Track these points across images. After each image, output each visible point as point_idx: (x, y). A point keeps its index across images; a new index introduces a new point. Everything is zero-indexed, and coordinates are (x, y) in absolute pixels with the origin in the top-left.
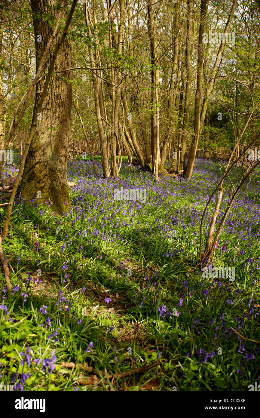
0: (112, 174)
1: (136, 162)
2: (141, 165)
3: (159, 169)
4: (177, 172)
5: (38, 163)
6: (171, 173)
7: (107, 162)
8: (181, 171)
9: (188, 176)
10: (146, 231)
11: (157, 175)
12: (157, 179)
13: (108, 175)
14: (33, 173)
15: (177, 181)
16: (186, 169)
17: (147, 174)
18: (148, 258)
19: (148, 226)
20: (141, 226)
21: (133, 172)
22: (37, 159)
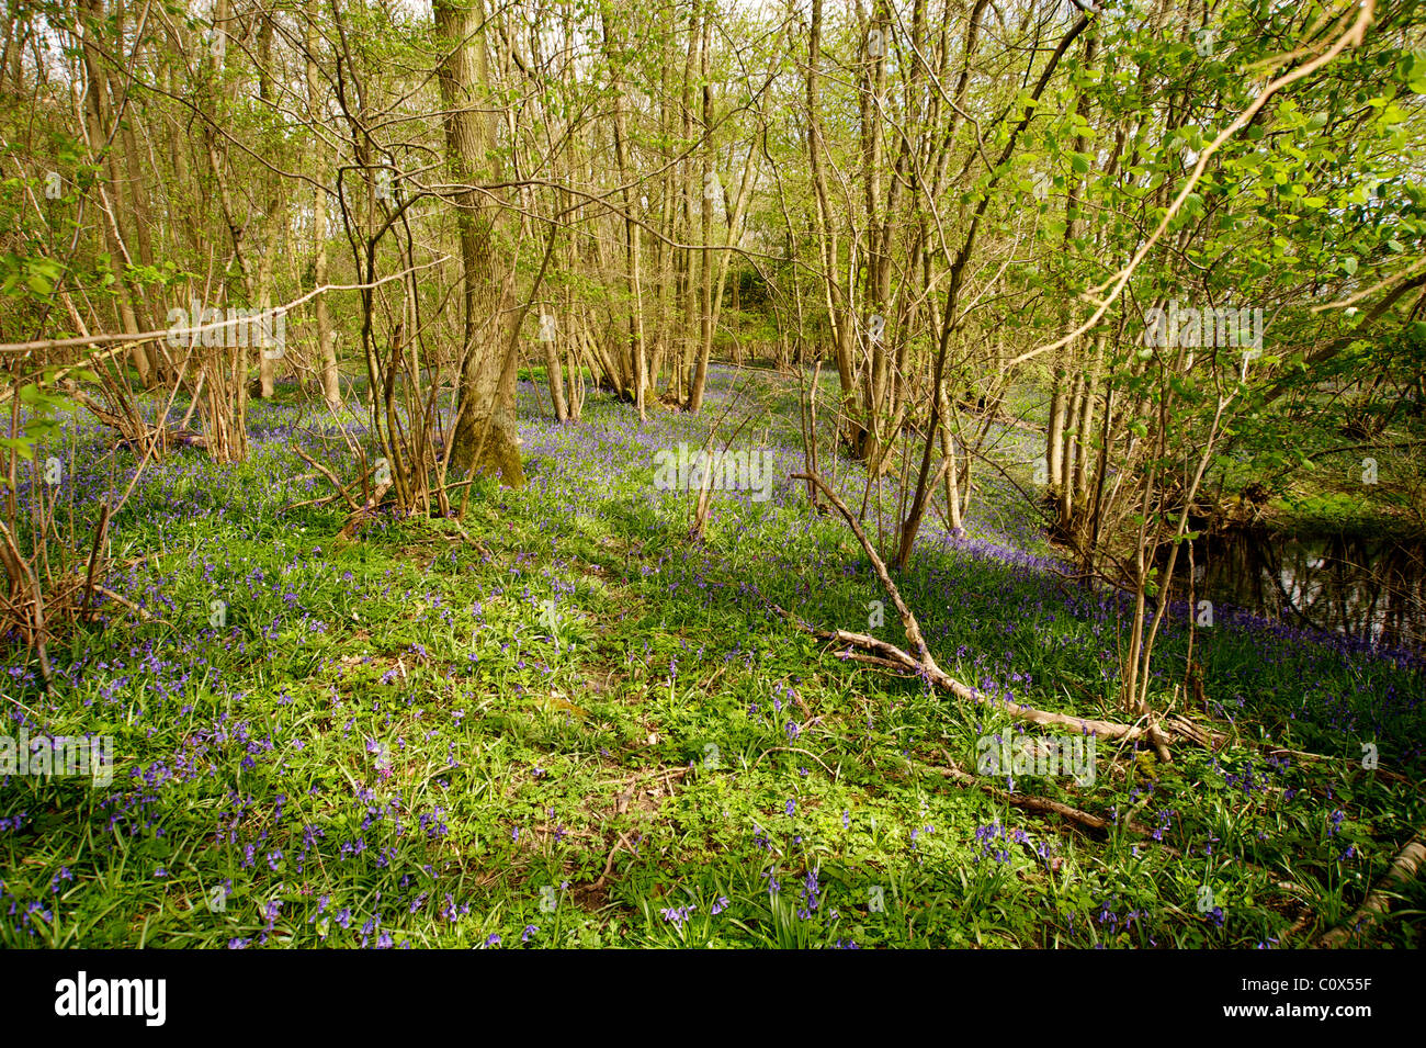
0: (570, 414)
1: (607, 384)
2: (616, 391)
3: (646, 398)
4: (676, 402)
5: (476, 420)
6: (667, 402)
7: (560, 395)
8: (683, 398)
9: (695, 408)
10: (628, 502)
11: (643, 411)
12: (643, 417)
13: (564, 415)
14: (472, 434)
15: (677, 415)
16: (692, 395)
17: (628, 407)
18: (632, 533)
19: (630, 496)
20: (622, 498)
21: (603, 403)
22: (476, 415)
